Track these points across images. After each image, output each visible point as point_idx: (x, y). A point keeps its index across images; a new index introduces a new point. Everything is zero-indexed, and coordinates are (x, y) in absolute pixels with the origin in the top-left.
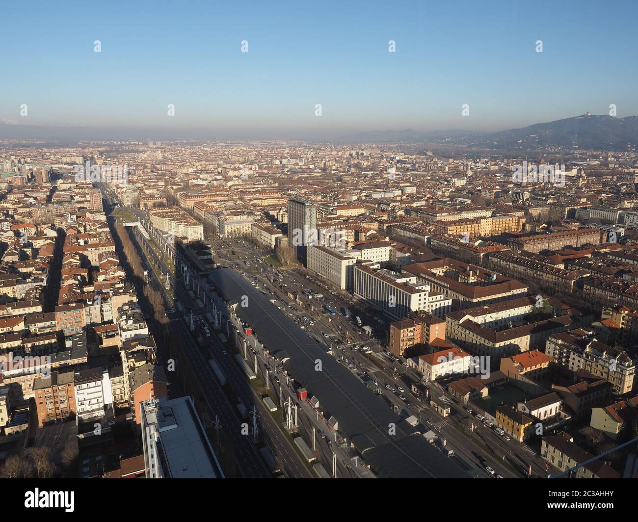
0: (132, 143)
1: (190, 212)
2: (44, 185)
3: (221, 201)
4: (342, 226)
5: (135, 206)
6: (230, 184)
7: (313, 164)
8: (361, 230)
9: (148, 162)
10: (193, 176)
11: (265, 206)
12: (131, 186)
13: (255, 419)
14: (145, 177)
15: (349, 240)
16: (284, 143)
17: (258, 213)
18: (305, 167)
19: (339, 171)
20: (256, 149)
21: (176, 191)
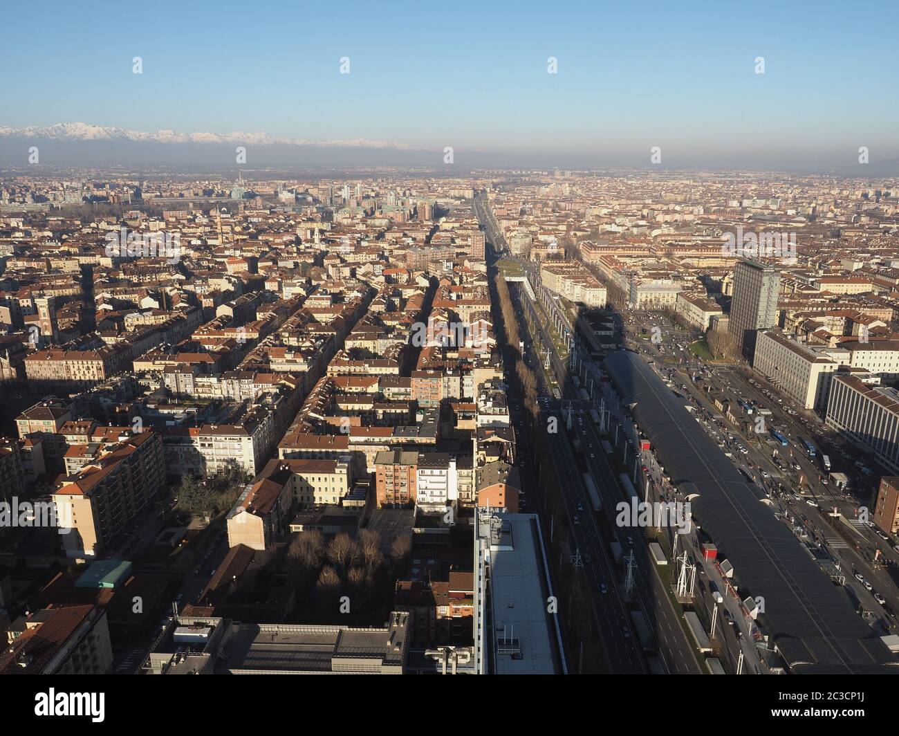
0: (535, 172)
1: (593, 269)
2: (425, 223)
3: (638, 257)
4: (824, 309)
5: (524, 256)
6: (656, 232)
7: (794, 208)
8: (859, 318)
9: (551, 198)
10: (606, 220)
11: (703, 268)
12: (524, 229)
13: (630, 570)
14: (544, 219)
15: (834, 333)
16: (751, 175)
17: (690, 278)
18: (779, 212)
19: (837, 221)
20: (704, 184)
21: (580, 239)
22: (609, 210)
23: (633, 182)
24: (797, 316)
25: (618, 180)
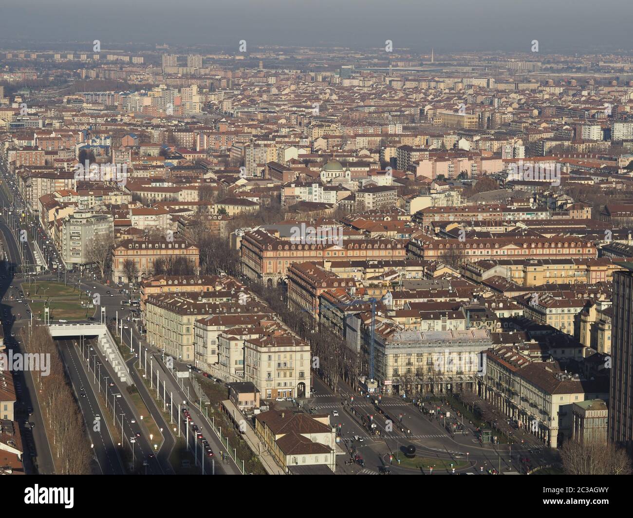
0: (111, 58)
1: (274, 299)
3: (380, 264)
5: (97, 270)
6: (418, 204)
9: (155, 122)
10: (295, 175)
12: (90, 200)
14: (140, 174)
20: (522, 86)
21: (235, 222)
22: (303, 151)
23: (355, 82)
25: (320, 79)
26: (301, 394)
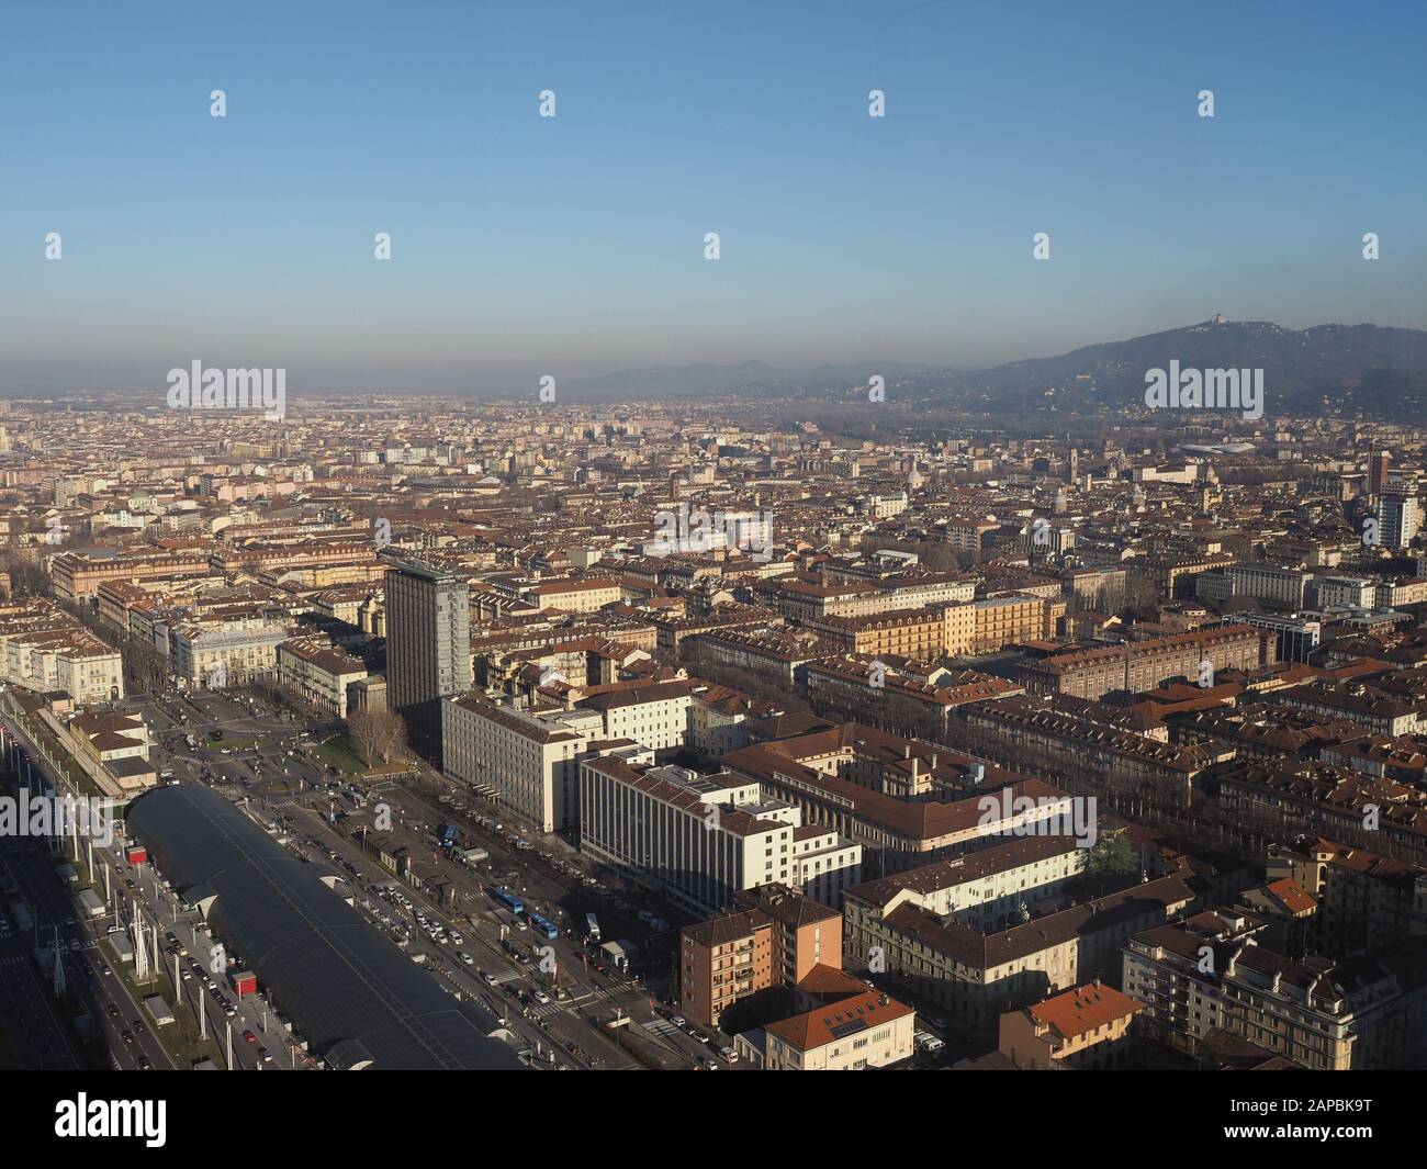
1: (86, 615)
3: (185, 577)
4: (551, 641)
6: (219, 523)
7: (478, 462)
8: (607, 650)
10: (105, 504)
11: (325, 588)
15: (573, 683)
16: (396, 403)
18: (453, 471)
19: (552, 481)
20: (309, 421)
21: (46, 549)
22: (111, 483)
23: (160, 421)
24: (506, 661)
25: (127, 419)
26: (115, 697)
